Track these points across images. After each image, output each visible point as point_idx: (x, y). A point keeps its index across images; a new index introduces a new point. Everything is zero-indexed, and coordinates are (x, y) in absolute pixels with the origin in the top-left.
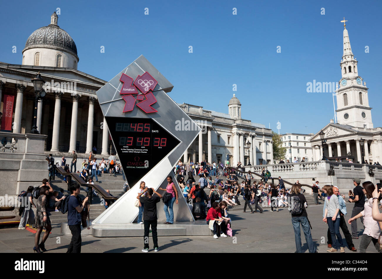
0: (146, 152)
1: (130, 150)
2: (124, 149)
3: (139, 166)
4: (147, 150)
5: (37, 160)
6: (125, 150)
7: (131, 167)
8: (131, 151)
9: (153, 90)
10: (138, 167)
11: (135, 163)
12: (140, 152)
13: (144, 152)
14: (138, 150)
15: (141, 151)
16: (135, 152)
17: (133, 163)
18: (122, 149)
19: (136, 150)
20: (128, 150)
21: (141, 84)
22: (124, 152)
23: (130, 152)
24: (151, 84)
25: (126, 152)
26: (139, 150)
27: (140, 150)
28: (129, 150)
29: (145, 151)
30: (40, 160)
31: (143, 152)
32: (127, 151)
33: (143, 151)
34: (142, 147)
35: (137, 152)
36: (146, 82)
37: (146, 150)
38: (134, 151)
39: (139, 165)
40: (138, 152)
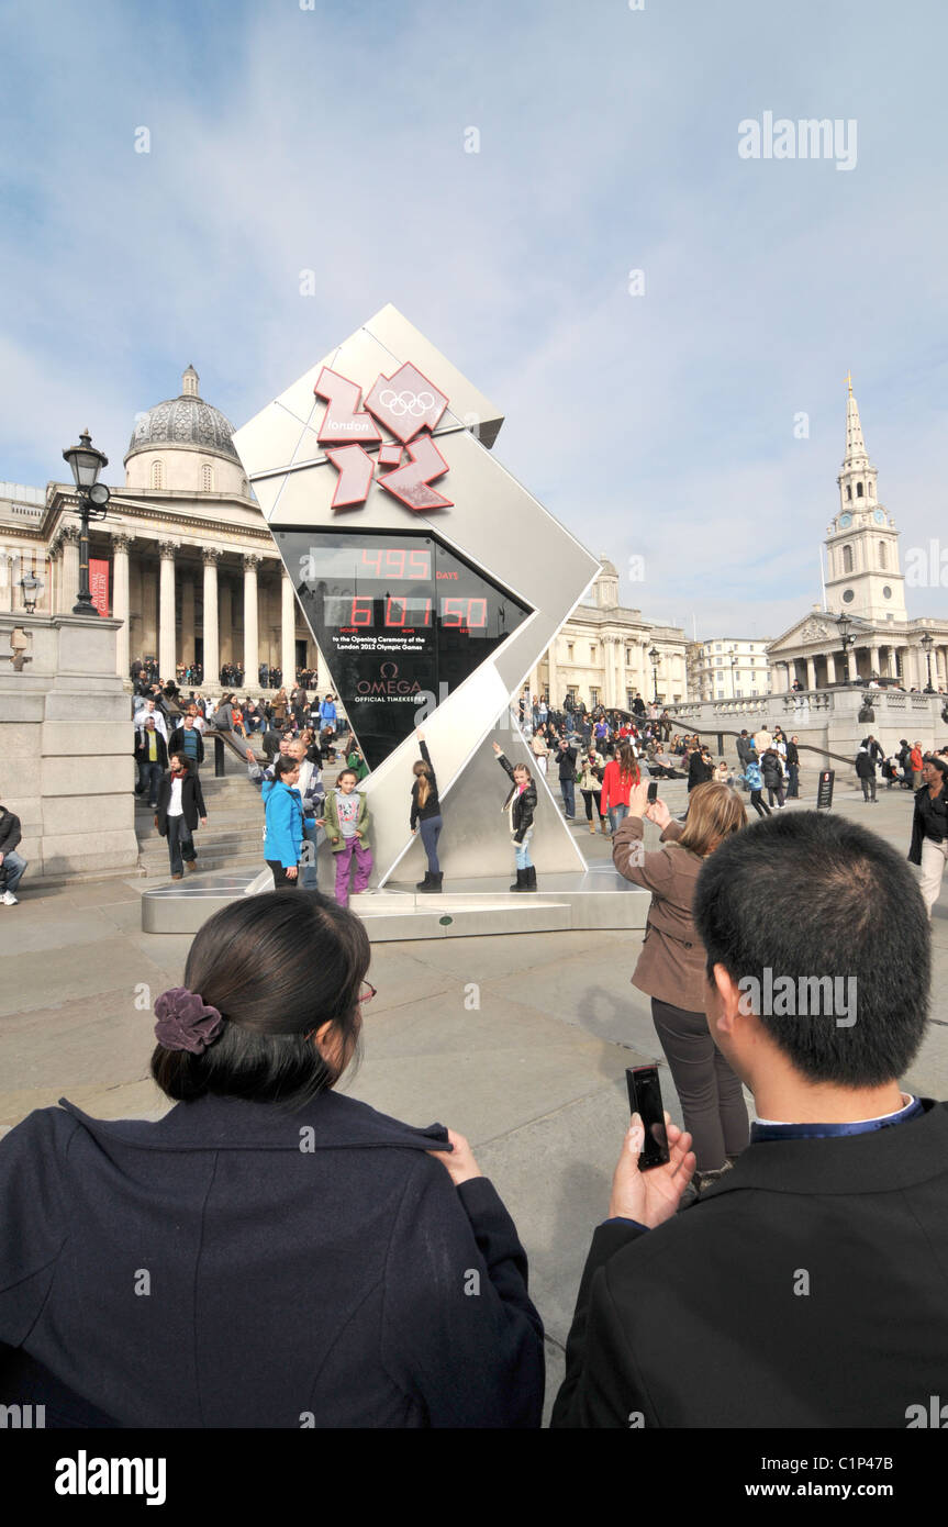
0: (418, 648)
1: (362, 640)
2: (343, 639)
3: (397, 695)
4: (423, 641)
5: (97, 694)
6: (348, 640)
7: (370, 699)
8: (368, 643)
9: (432, 426)
10: (396, 699)
11: (382, 685)
12: (398, 648)
13: (413, 648)
14: (390, 640)
15: (401, 644)
16: (383, 647)
17: (375, 685)
18: (337, 640)
19: (385, 640)
20: (358, 640)
21: (390, 406)
22: (343, 647)
23: (364, 647)
24: (424, 408)
25: (351, 647)
26: (394, 640)
27: (399, 640)
28: (361, 643)
29: (415, 644)
30: (104, 694)
31: (410, 648)
32: (355, 644)
33: (408, 644)
34: (404, 631)
35: (389, 647)
36: (408, 398)
37: (418, 640)
38: (378, 642)
39: (396, 689)
40: (393, 648)
